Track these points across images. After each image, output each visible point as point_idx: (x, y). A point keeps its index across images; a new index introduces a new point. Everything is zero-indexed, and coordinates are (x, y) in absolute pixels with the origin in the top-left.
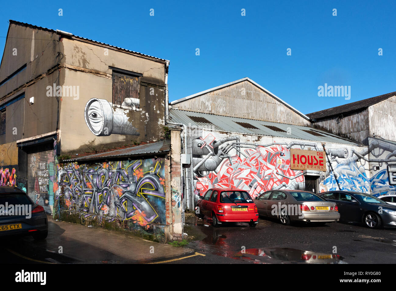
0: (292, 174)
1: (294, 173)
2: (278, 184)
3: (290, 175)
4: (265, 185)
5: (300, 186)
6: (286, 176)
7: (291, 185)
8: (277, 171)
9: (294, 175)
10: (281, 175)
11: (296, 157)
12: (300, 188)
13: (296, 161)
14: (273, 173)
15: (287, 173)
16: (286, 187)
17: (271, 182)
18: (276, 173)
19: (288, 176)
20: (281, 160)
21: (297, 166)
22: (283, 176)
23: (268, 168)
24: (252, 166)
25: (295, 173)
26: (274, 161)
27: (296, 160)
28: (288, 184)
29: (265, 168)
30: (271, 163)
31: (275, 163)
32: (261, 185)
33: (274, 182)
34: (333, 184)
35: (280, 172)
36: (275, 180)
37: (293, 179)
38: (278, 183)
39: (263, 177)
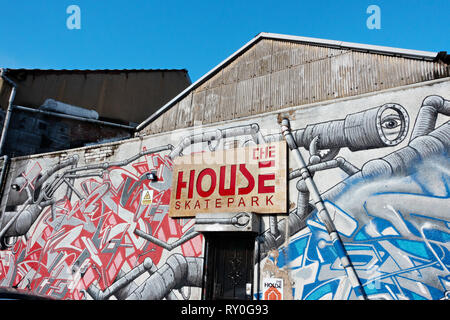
0: (173, 231)
1: (179, 228)
2: (133, 264)
3: (168, 235)
4: (104, 265)
5: (190, 271)
6: (155, 239)
7: (166, 266)
8: (138, 227)
9: (179, 235)
10: (145, 237)
11: (186, 179)
12: (189, 278)
13: (185, 191)
14: (127, 233)
15: (161, 230)
16: (151, 273)
17: (119, 259)
18: (136, 233)
19: (161, 237)
20: (151, 193)
21: (187, 204)
22: (149, 239)
23: (119, 221)
24: (87, 218)
25: (182, 227)
26: (134, 198)
27: (185, 186)
28: (159, 265)
29: (112, 220)
30: (127, 207)
31: (136, 204)
32: (97, 266)
33: (125, 259)
34: (320, 265)
35: (144, 228)
36: (129, 252)
37: (173, 248)
38: (134, 260)
39: (104, 245)
